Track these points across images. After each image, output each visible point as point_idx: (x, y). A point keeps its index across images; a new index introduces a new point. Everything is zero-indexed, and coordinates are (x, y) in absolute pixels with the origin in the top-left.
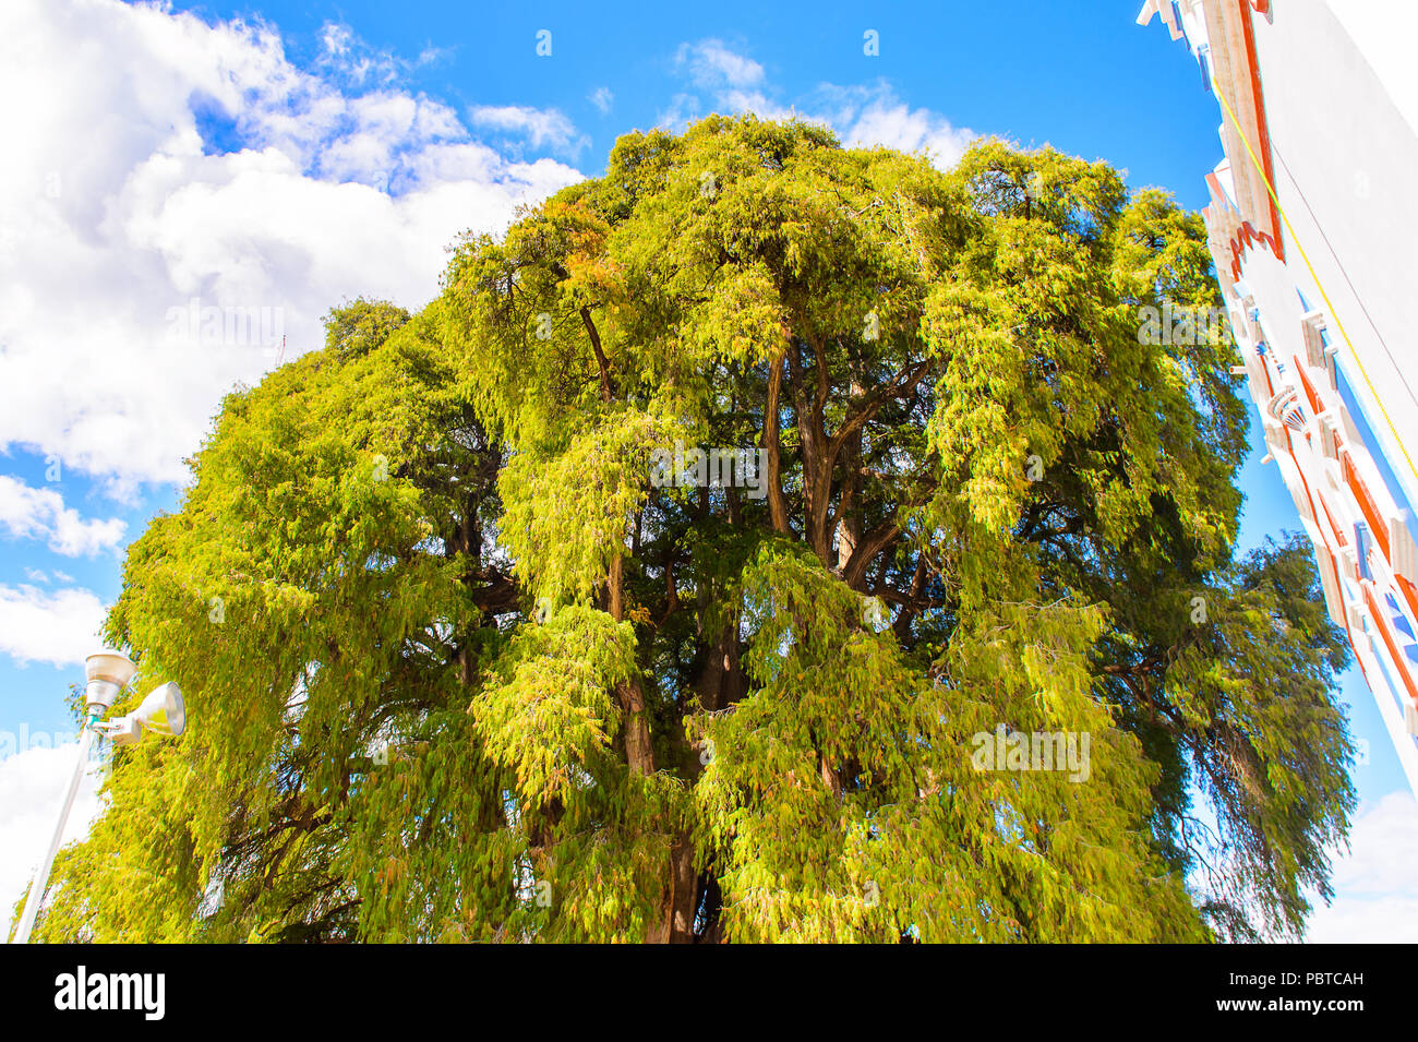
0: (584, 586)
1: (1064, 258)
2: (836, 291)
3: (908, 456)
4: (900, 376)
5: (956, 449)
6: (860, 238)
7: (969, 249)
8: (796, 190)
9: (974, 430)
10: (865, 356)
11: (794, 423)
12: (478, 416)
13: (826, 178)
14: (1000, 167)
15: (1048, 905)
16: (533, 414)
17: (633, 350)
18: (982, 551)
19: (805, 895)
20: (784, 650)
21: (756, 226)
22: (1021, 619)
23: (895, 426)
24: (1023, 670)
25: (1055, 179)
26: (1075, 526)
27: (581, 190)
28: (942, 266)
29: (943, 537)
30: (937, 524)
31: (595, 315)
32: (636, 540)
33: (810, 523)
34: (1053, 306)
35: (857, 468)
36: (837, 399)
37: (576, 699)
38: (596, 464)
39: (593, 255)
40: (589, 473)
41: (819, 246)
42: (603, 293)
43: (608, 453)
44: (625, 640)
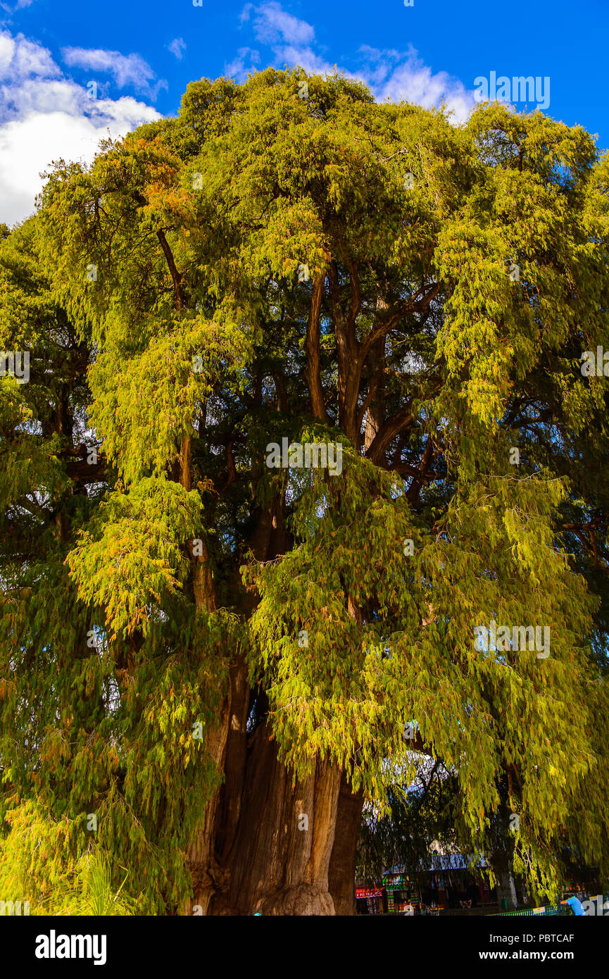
0: (160, 462)
1: (547, 203)
2: (368, 223)
3: (421, 359)
4: (417, 294)
5: (459, 356)
6: (389, 180)
7: (474, 193)
8: (337, 137)
9: (473, 341)
10: (389, 277)
11: (331, 329)
12: (70, 320)
13: (362, 128)
14: (500, 126)
15: (514, 702)
16: (118, 318)
17: (203, 268)
18: (476, 436)
19: (333, 700)
20: (320, 512)
21: (304, 166)
22: (503, 490)
23: (411, 334)
24: (503, 528)
25: (543, 138)
26: (546, 417)
27: (157, 128)
28: (453, 206)
29: (447, 424)
30: (442, 413)
31: (169, 236)
32: (202, 424)
33: (343, 412)
34: (538, 243)
35: (381, 368)
36: (366, 312)
37: (153, 553)
38: (170, 362)
39: (168, 186)
40: (164, 369)
41: (355, 185)
42: (176, 218)
43: (180, 353)
44: (194, 505)
